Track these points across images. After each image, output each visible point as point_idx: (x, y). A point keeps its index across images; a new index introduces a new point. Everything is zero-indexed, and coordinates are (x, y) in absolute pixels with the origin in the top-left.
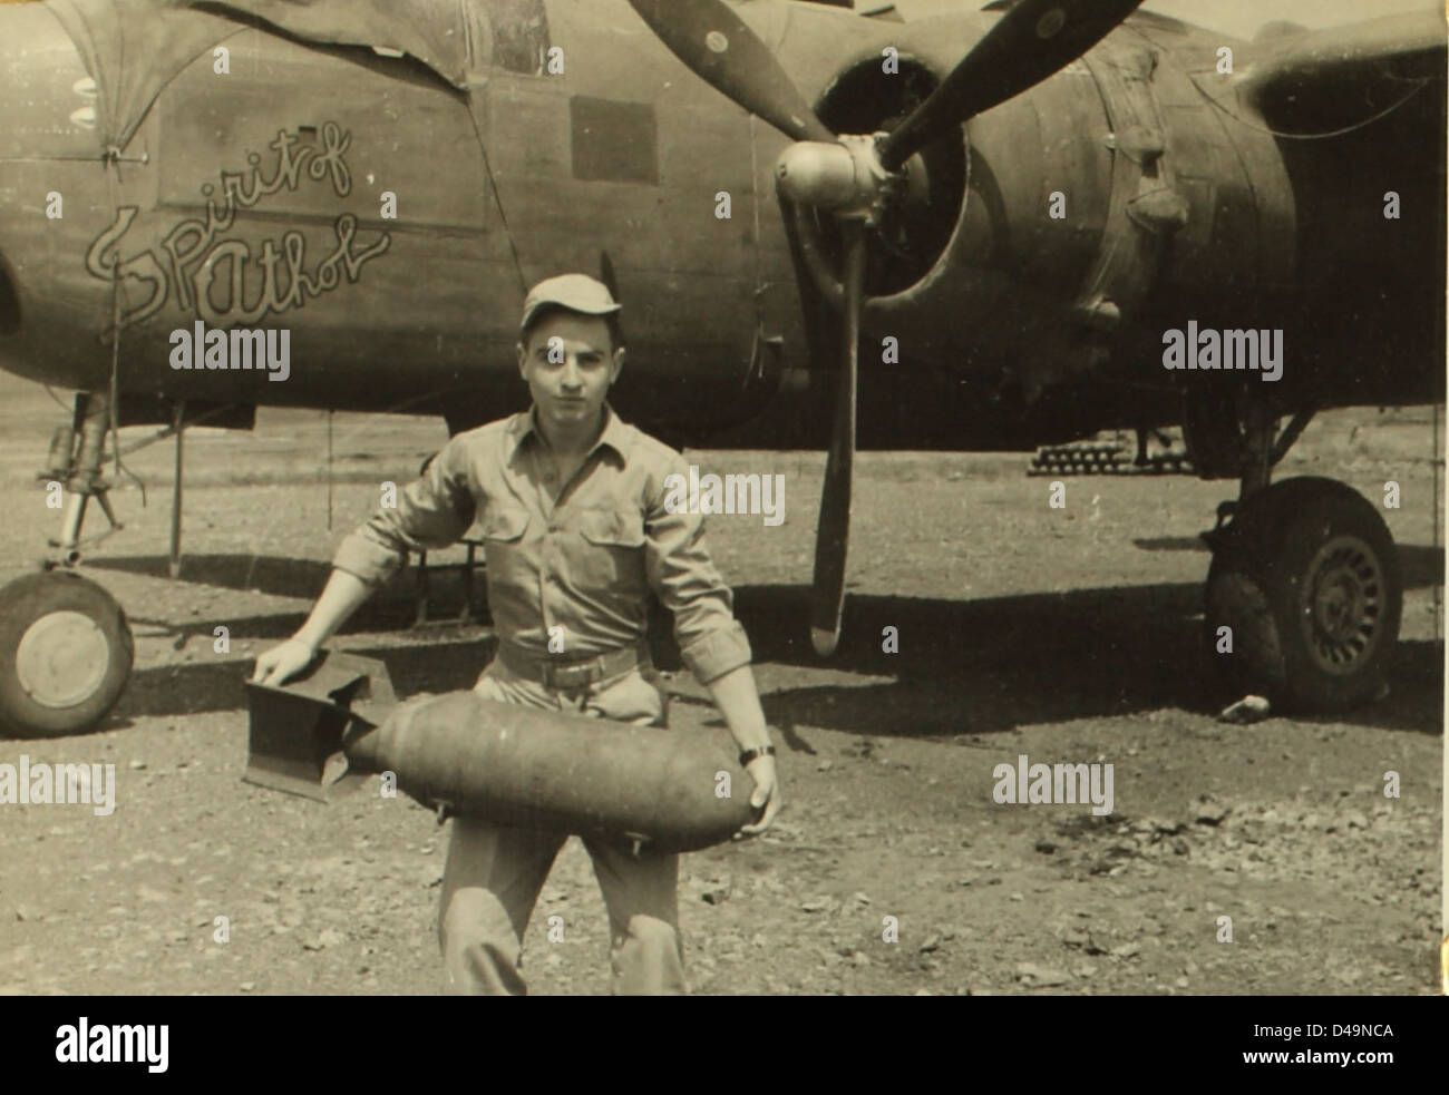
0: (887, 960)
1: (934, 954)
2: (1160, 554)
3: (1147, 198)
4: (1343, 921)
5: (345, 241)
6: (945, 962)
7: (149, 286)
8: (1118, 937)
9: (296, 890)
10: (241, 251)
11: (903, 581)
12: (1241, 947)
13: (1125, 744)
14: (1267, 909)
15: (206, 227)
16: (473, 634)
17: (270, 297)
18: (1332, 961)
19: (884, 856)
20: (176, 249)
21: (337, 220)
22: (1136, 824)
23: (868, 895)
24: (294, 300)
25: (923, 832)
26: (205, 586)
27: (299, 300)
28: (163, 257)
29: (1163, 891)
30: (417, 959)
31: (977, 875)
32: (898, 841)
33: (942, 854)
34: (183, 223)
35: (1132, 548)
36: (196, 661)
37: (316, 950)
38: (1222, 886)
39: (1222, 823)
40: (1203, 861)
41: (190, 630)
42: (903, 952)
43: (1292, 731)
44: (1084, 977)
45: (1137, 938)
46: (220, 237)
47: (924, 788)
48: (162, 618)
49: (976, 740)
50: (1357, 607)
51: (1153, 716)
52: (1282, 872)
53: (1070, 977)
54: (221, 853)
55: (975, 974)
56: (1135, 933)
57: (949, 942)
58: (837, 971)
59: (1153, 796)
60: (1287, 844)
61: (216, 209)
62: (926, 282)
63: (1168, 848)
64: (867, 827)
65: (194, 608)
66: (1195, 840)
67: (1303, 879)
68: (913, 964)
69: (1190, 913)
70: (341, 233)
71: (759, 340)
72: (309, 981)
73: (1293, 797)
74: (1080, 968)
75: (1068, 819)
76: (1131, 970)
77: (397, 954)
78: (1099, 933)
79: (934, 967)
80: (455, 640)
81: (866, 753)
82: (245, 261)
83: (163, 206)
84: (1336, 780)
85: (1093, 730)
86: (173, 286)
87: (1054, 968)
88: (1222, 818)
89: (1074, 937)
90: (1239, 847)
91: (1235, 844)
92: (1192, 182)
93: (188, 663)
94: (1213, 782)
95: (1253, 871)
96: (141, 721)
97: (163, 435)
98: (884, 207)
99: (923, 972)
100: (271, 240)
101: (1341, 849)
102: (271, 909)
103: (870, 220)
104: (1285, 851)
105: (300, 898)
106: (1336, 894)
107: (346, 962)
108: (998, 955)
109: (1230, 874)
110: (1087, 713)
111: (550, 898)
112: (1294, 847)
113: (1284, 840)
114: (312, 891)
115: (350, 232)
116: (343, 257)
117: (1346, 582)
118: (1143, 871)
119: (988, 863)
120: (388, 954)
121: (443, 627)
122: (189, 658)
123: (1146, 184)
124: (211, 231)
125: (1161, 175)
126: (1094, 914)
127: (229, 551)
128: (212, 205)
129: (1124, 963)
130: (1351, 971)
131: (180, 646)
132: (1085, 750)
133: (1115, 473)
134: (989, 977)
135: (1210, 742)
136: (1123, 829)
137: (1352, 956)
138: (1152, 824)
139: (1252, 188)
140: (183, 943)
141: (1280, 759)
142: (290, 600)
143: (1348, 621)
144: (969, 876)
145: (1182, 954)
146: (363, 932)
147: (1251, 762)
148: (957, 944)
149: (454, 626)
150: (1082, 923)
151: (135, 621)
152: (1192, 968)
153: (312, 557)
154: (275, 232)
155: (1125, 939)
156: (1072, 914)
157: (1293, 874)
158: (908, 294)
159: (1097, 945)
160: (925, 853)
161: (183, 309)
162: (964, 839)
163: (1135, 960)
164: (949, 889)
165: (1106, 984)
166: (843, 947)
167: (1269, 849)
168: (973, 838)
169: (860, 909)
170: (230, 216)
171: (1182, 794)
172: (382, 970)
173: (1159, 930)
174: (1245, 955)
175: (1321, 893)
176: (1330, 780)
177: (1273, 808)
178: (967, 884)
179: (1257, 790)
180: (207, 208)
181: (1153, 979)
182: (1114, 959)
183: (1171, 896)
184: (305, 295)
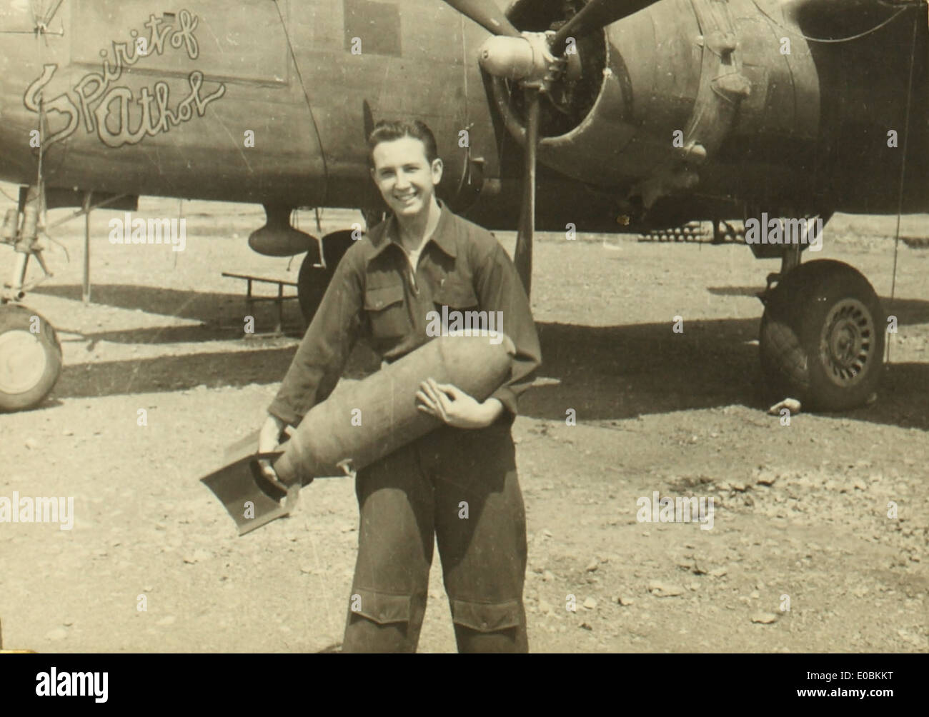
0: (566, 577)
1: (596, 572)
2: (725, 298)
3: (723, 78)
4: (854, 553)
5: (195, 90)
6: (603, 578)
7: (66, 117)
8: (713, 563)
9: (177, 520)
10: (126, 94)
11: (561, 313)
12: (790, 570)
13: (709, 430)
14: (806, 545)
15: (103, 79)
16: (284, 342)
17: (146, 125)
18: (849, 580)
19: (560, 504)
20: (83, 91)
21: (190, 75)
22: (718, 485)
23: (551, 530)
24: (163, 128)
25: (582, 488)
26: (105, 306)
27: (166, 128)
28: (75, 98)
29: (739, 531)
30: (259, 571)
31: (620, 518)
32: (567, 494)
33: (597, 503)
34: (88, 75)
35: (708, 294)
36: (102, 360)
37: (193, 564)
38: (776, 528)
39: (774, 485)
40: (763, 511)
41: (96, 337)
42: (575, 571)
43: (815, 422)
44: (693, 590)
45: (725, 563)
46: (112, 85)
47: (582, 456)
48: (78, 329)
49: (614, 424)
50: (857, 345)
51: (726, 410)
52: (813, 519)
53: (684, 591)
54: (125, 495)
55: (623, 587)
56: (724, 561)
57: (604, 565)
58: (533, 583)
59: (729, 465)
60: (815, 500)
61: (109, 66)
62: (580, 129)
63: (741, 502)
64: (547, 483)
65: (99, 322)
66: (757, 496)
67: (827, 524)
68: (583, 580)
69: (757, 547)
70: (192, 82)
71: (468, 160)
72: (188, 585)
73: (818, 468)
74: (690, 584)
75: (676, 480)
76: (723, 585)
77: (246, 567)
78: (701, 560)
79: (596, 582)
80: (272, 348)
81: (544, 432)
82: (129, 101)
83: (75, 64)
84: (844, 457)
85: (689, 419)
86: (82, 117)
87: (673, 584)
88: (773, 482)
89: (685, 563)
90: (785, 502)
91: (782, 500)
92: (753, 68)
93: (97, 361)
94: (766, 457)
95: (795, 518)
96: (68, 401)
97: (77, 214)
98: (552, 79)
99: (589, 585)
100: (147, 88)
101: (850, 504)
102: (160, 534)
103: (543, 88)
104: (815, 505)
105: (179, 527)
106: (849, 535)
107: (212, 572)
108: (637, 574)
109: (780, 520)
110: (684, 407)
111: (344, 530)
112: (820, 502)
113: (814, 497)
114: (187, 522)
115: (198, 83)
116: (194, 100)
117: (849, 328)
118: (726, 517)
119: (626, 510)
120: (239, 567)
121: (264, 338)
122: (97, 357)
123: (723, 69)
124: (106, 81)
125: (733, 63)
126: (697, 547)
127: (120, 282)
128: (106, 63)
129: (718, 581)
130: (861, 588)
131: (90, 348)
132: (684, 433)
133: (694, 241)
134: (631, 589)
135: (764, 428)
136: (711, 488)
137: (861, 577)
138: (730, 485)
139: (791, 73)
140: (104, 557)
141: (809, 442)
142: (162, 317)
143: (851, 352)
144: (616, 519)
145: (754, 574)
146: (223, 552)
147: (790, 443)
148: (610, 566)
149: (270, 337)
150: (689, 553)
151: (59, 330)
152: (761, 585)
153: (175, 287)
154: (149, 82)
155: (717, 564)
156: (682, 546)
157: (820, 520)
158: (568, 136)
159: (701, 569)
160: (586, 502)
161: (89, 132)
162: (610, 493)
163: (724, 578)
164: (603, 527)
165: (707, 595)
166: (536, 568)
167: (805, 502)
168: (616, 492)
169: (546, 540)
170: (119, 70)
171: (747, 464)
172: (236, 578)
173: (739, 558)
174: (794, 576)
175: (839, 534)
176: (842, 457)
177: (806, 475)
178: (614, 525)
179: (794, 464)
180: (104, 66)
181: (736, 592)
182: (712, 578)
183: (744, 534)
184: (170, 124)
